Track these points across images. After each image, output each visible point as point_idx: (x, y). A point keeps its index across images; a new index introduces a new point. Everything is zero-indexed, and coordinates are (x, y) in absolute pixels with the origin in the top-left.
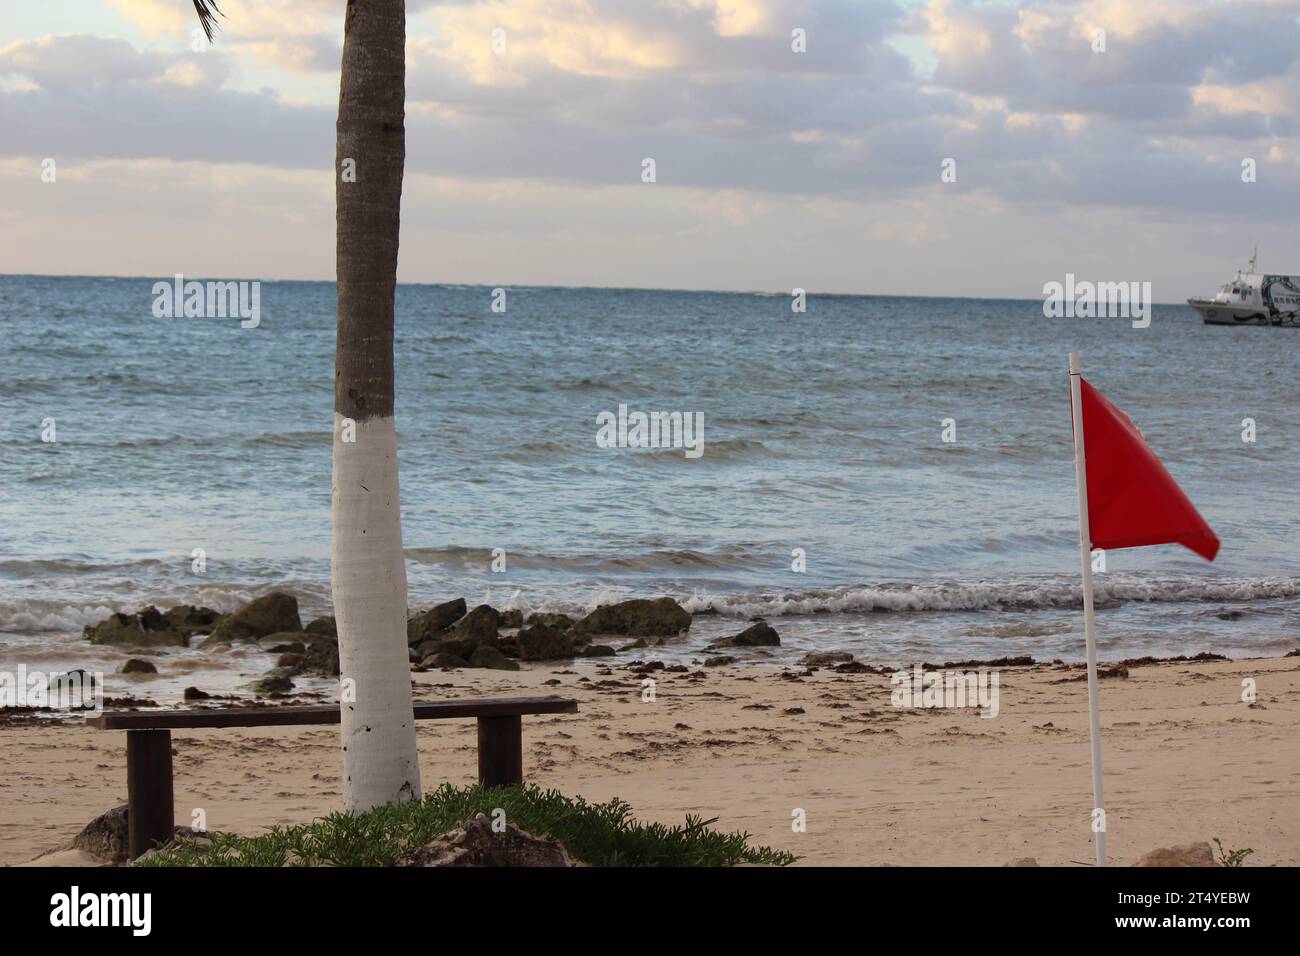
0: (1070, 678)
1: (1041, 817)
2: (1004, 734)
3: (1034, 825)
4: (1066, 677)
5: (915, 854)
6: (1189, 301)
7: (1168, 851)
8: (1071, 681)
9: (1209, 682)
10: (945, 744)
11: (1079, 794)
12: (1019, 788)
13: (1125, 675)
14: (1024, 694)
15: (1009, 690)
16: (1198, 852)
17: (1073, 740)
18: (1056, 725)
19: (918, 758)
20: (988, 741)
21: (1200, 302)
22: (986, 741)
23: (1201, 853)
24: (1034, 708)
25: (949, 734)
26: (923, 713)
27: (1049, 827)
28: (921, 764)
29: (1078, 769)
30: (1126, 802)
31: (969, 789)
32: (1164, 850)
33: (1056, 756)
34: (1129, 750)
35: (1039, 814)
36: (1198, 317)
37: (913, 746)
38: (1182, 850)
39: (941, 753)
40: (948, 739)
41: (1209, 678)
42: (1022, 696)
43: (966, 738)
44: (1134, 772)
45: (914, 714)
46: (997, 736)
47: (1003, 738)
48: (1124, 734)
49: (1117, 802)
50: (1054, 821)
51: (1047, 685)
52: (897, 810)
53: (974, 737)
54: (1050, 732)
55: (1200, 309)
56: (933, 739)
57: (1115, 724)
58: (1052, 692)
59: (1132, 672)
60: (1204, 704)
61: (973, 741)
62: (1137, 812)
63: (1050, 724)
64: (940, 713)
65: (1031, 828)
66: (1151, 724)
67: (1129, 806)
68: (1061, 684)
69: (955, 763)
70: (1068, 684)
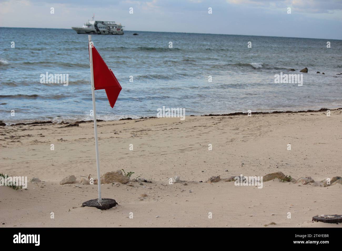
0: (63, 126)
1: (68, 164)
2: (50, 142)
3: (67, 166)
4: (62, 126)
5: (37, 175)
6: (72, 28)
7: (111, 173)
8: (64, 127)
9: (101, 127)
10: (35, 145)
11: (76, 157)
12: (59, 156)
13: (78, 125)
14: (52, 131)
15: (47, 130)
16: (119, 173)
17: (69, 143)
18: (63, 139)
19: (29, 148)
20: (46, 143)
21: (76, 28)
22: (45, 144)
23: (120, 173)
24: (56, 134)
25: (35, 142)
26: (26, 136)
27: (71, 167)
28: (30, 150)
29: (73, 151)
30: (90, 159)
31: (45, 157)
32: (109, 173)
33: (67, 147)
34: (85, 146)
35: (67, 163)
36: (76, 32)
37: (27, 145)
38: (114, 173)
39: (35, 147)
40: (35, 143)
41: (101, 126)
42: (52, 132)
43: (40, 143)
44: (89, 152)
45: (24, 136)
46: (48, 142)
47: (50, 143)
48: (83, 141)
49: (87, 160)
50: (72, 165)
51: (57, 128)
52: (28, 163)
53: (42, 142)
54: (62, 141)
55: (76, 30)
56: (31, 143)
57: (79, 139)
58: (59, 130)
59: (80, 125)
60: (102, 133)
61: (42, 144)
62: (94, 162)
63: (62, 139)
64: (31, 136)
65: (66, 167)
66: (89, 139)
67: (91, 161)
68: (61, 128)
69: (39, 150)
70: (63, 128)
